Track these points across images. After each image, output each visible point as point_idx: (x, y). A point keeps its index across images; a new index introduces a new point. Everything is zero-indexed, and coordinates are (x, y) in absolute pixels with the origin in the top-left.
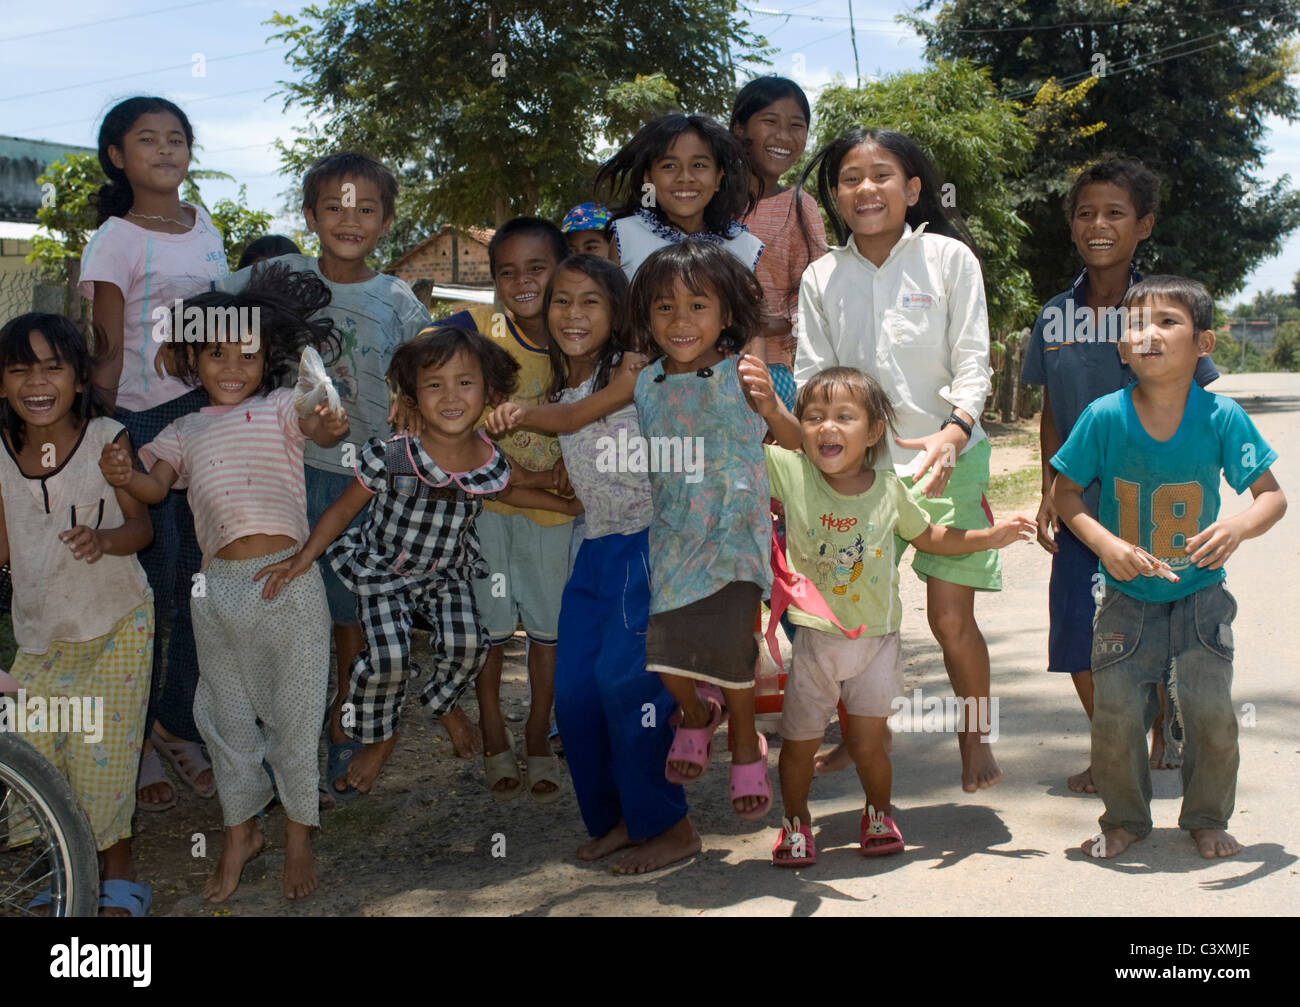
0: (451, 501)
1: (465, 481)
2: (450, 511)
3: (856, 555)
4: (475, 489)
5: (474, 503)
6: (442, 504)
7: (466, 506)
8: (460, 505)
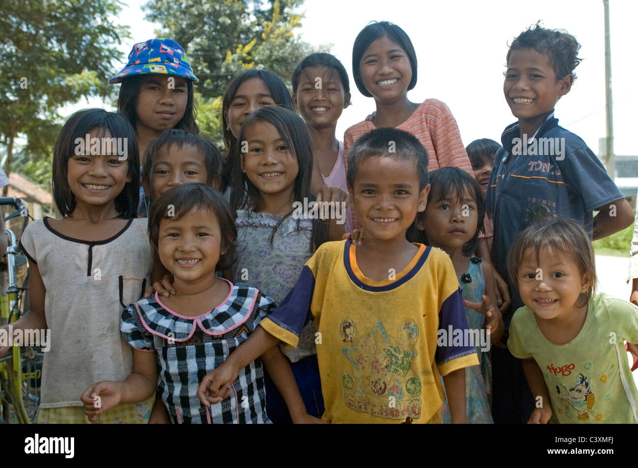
0: (199, 343)
1: (206, 324)
2: (201, 354)
3: (585, 390)
4: (219, 329)
5: (224, 342)
6: (191, 349)
7: (214, 345)
8: (209, 345)
